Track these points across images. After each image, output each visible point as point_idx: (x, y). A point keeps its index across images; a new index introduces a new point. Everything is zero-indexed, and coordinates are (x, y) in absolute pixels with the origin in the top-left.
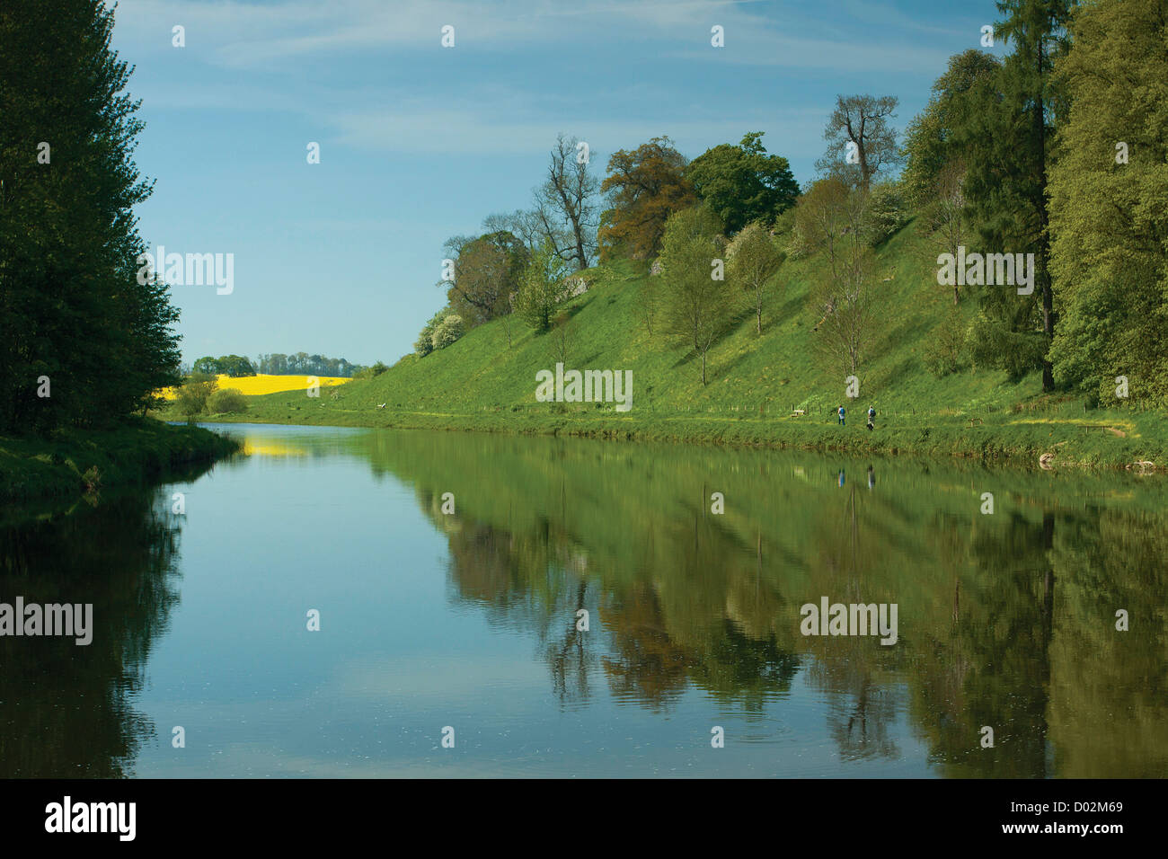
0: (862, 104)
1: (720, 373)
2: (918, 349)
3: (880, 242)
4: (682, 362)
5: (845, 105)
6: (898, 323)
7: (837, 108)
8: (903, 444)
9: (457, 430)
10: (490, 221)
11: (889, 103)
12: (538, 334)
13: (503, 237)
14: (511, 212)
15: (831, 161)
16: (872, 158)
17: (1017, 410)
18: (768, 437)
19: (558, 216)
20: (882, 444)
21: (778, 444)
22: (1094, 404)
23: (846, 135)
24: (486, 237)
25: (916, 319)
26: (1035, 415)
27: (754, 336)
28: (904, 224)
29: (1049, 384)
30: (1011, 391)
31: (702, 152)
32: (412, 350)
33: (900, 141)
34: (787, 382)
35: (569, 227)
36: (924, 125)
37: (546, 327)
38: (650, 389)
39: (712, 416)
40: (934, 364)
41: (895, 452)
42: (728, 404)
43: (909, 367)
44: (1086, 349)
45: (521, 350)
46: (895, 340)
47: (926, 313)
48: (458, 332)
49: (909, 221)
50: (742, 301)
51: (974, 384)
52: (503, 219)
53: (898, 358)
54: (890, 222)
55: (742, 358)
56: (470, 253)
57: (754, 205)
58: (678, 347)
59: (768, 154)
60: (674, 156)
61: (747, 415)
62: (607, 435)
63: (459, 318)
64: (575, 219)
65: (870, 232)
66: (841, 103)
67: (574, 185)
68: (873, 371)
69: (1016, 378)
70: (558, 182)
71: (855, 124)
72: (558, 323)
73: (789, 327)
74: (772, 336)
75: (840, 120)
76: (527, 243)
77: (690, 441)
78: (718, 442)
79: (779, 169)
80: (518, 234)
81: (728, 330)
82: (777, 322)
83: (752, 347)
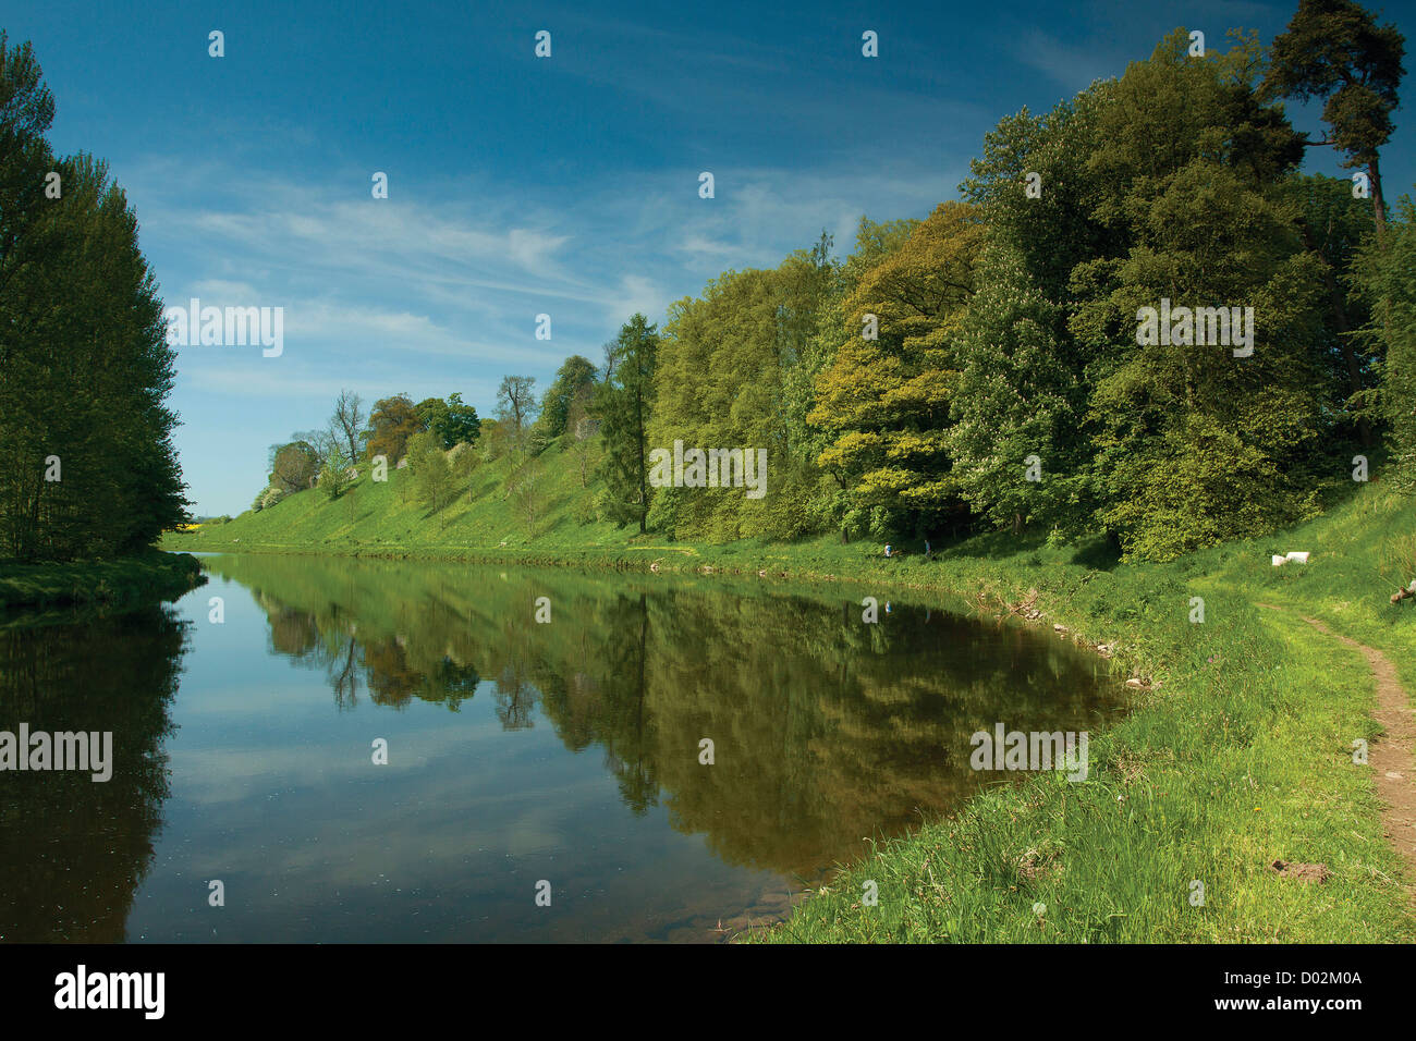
0: (516, 380)
1: (451, 522)
2: (565, 511)
3: (536, 454)
4: (427, 516)
5: (509, 380)
6: (553, 497)
7: (503, 381)
8: (571, 560)
9: (293, 554)
10: (295, 436)
11: (531, 380)
12: (331, 500)
13: (302, 445)
14: (308, 431)
15: (499, 410)
16: (522, 409)
17: (630, 543)
18: (492, 557)
19: (341, 435)
20: (558, 560)
21: (498, 561)
22: (671, 539)
23: (508, 396)
24: (292, 444)
25: (563, 495)
26: (640, 545)
27: (468, 503)
28: (549, 445)
29: (643, 530)
30: (620, 532)
31: (421, 401)
32: (249, 508)
33: (538, 400)
34: (492, 528)
35: (348, 440)
36: (551, 393)
37: (336, 496)
38: (409, 531)
39: (451, 546)
40: (578, 519)
41: (568, 564)
42: (460, 539)
43: (562, 520)
44: (668, 512)
45: (321, 509)
46: (553, 506)
47: (568, 492)
48: (280, 498)
49: (552, 443)
50: (461, 484)
51: (599, 530)
52: (303, 435)
53: (555, 516)
54: (541, 444)
55: (463, 515)
56: (283, 453)
57: (456, 432)
58: (425, 508)
59: (464, 405)
60: (407, 402)
61: (473, 545)
62: (389, 556)
63: (280, 491)
64: (351, 436)
65: (529, 449)
66: (506, 379)
67: (350, 417)
68: (542, 523)
69: (622, 525)
70: (341, 416)
71: (513, 391)
72: (342, 494)
73: (489, 498)
74: (479, 503)
75: (505, 388)
76: (317, 449)
77: (443, 559)
78: (461, 560)
79: (470, 413)
80: (311, 443)
81: (453, 498)
82: (481, 496)
83: (468, 509)
